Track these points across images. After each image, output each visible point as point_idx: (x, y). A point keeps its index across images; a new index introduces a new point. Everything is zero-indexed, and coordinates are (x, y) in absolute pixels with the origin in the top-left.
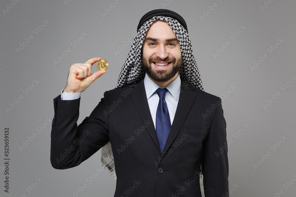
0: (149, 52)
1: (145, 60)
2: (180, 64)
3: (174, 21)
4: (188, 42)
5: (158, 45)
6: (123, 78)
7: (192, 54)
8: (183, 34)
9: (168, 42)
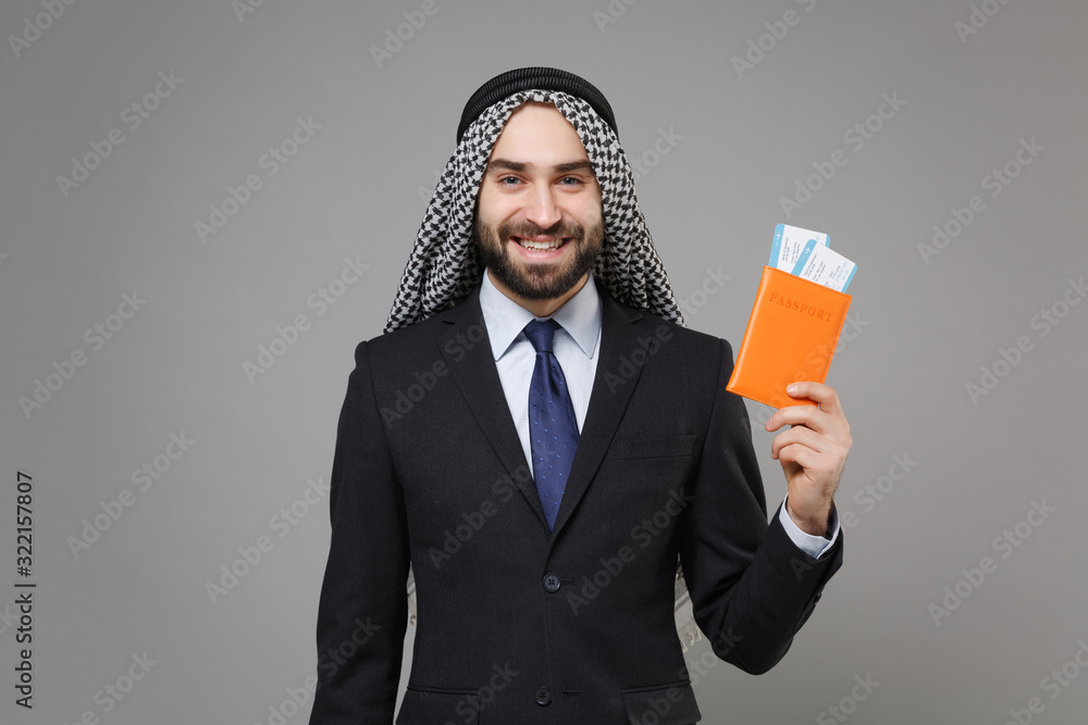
0: (498, 205)
1: (488, 229)
2: (597, 241)
3: (576, 102)
4: (624, 170)
5: (529, 184)
6: (409, 287)
7: (636, 209)
8: (608, 143)
9: (562, 174)
